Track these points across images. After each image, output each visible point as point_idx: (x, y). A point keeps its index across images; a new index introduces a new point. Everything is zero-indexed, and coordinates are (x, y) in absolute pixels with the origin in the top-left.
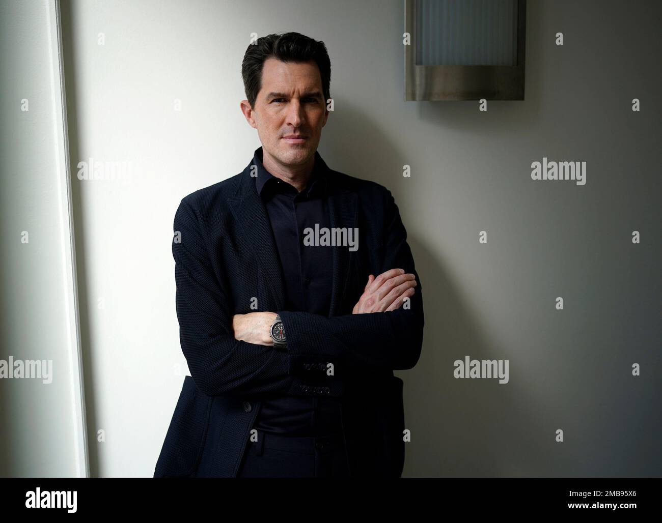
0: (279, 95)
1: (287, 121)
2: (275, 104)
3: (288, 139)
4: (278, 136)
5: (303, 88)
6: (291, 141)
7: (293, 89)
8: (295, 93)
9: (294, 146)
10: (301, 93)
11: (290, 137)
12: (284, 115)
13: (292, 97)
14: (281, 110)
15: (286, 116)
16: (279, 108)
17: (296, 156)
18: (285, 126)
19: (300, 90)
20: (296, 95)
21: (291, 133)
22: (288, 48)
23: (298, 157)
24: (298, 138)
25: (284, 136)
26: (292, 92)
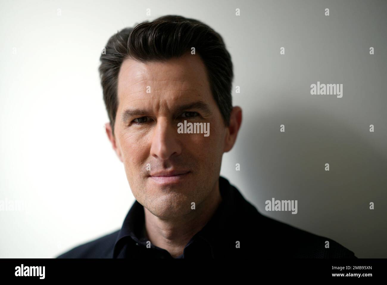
0: (137, 112)
1: (152, 151)
2: (135, 126)
3: (157, 178)
4: (142, 173)
5: (173, 97)
6: (161, 181)
7: (155, 101)
8: (161, 108)
9: (165, 187)
10: (169, 107)
11: (159, 175)
12: (149, 142)
13: (158, 114)
14: (144, 135)
15: (151, 144)
16: (142, 131)
17: (171, 203)
18: (151, 158)
19: (167, 102)
20: (161, 111)
21: (160, 169)
22: (145, 40)
23: (174, 205)
24: (172, 174)
25: (151, 174)
26: (154, 107)
